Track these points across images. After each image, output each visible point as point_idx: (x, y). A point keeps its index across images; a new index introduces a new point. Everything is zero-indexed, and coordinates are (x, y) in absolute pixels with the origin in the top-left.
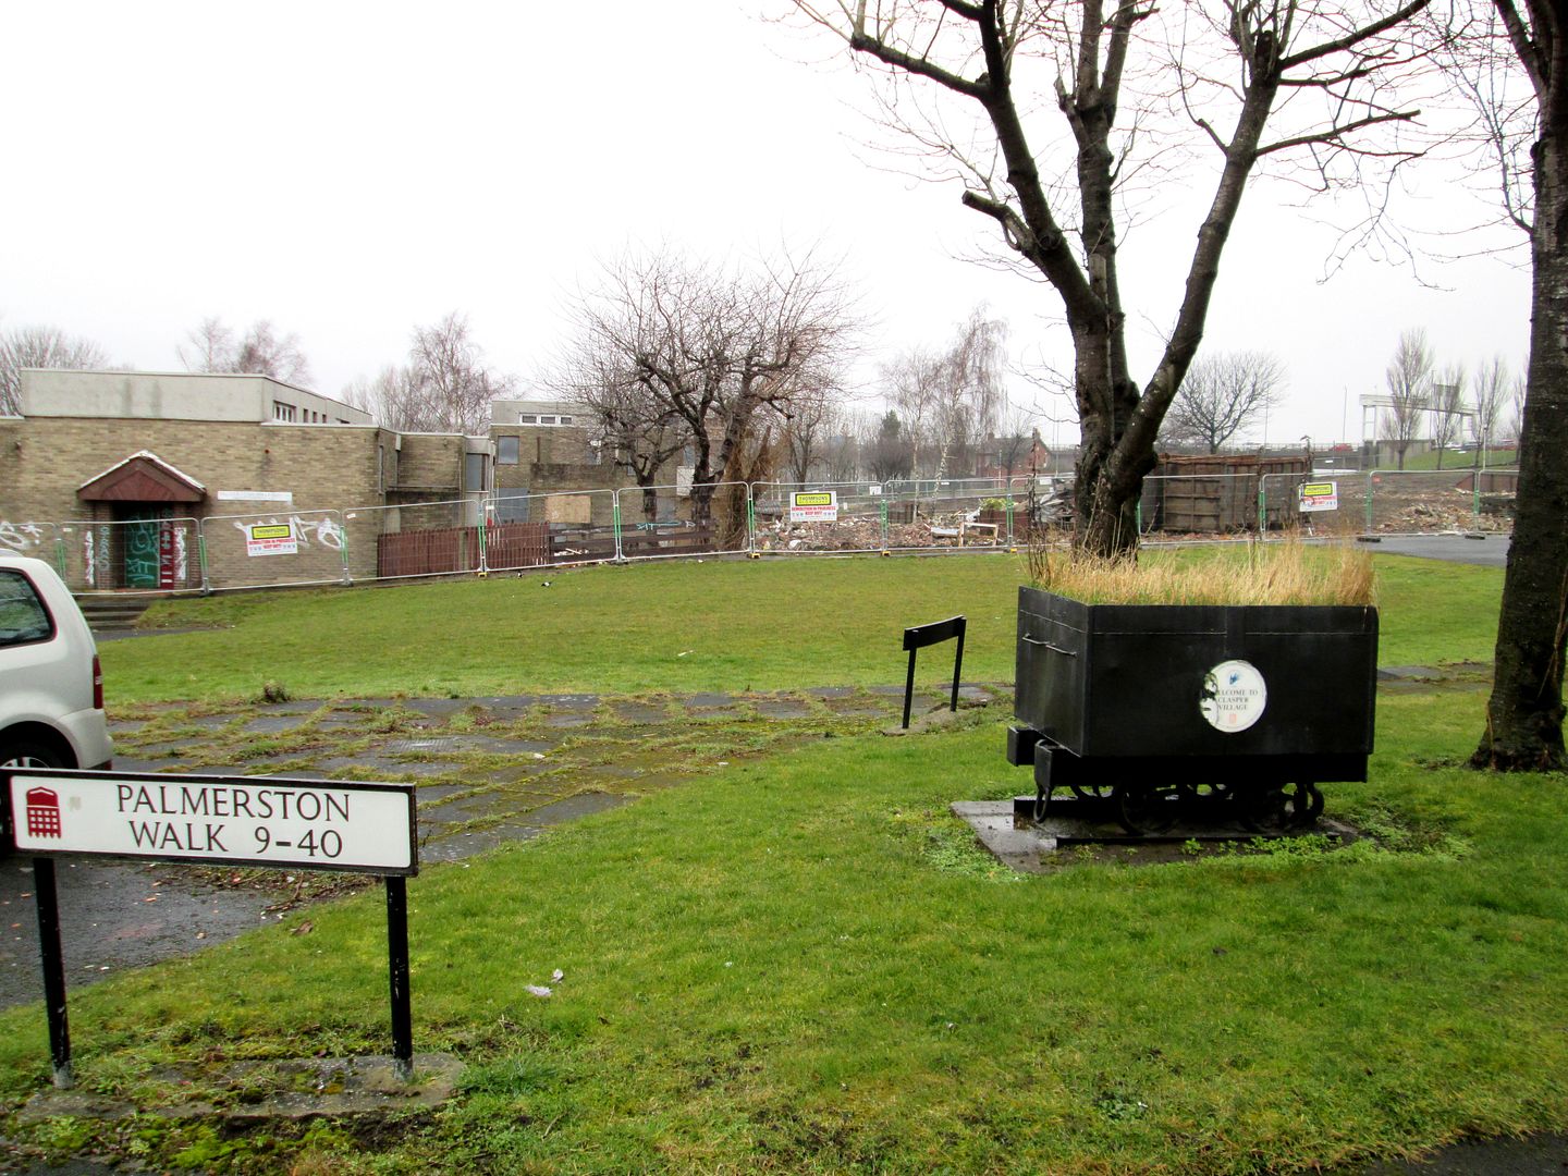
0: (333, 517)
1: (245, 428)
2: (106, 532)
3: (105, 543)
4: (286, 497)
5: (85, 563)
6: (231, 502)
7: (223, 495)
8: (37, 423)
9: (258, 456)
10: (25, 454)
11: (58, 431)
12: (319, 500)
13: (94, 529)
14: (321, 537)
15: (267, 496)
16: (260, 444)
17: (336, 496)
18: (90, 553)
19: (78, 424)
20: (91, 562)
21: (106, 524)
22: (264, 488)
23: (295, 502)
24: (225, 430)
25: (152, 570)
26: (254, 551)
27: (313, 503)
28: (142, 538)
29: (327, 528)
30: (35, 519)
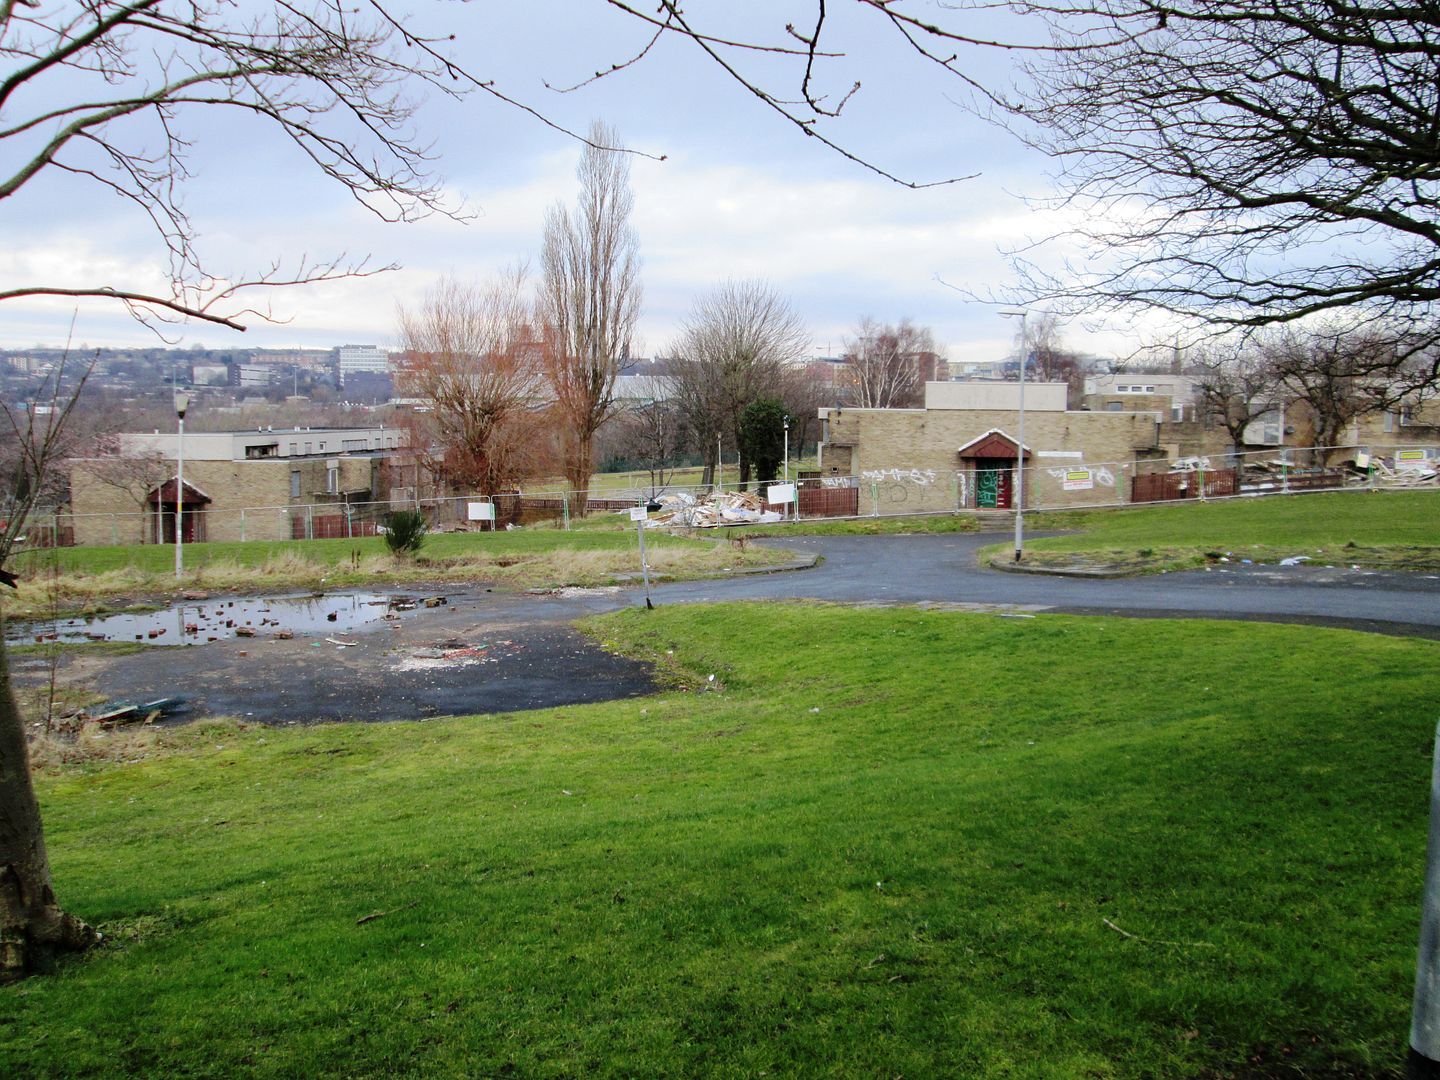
0: (1106, 466)
1: (1055, 414)
2: (973, 475)
3: (972, 481)
4: (1078, 455)
5: (960, 493)
6: (1046, 458)
7: (1041, 454)
8: (934, 413)
9: (1062, 431)
10: (926, 430)
11: (945, 417)
12: (1098, 457)
13: (966, 474)
14: (1098, 478)
15: (1067, 454)
16: (1063, 424)
17: (1108, 454)
18: (963, 487)
19: (957, 413)
20: (964, 492)
21: (973, 471)
22: (1065, 449)
23: (1084, 458)
24: (1044, 416)
25: (993, 497)
26: (1067, 487)
27: (1093, 458)
28: (988, 479)
29: (1102, 473)
30: (932, 468)
